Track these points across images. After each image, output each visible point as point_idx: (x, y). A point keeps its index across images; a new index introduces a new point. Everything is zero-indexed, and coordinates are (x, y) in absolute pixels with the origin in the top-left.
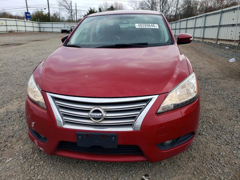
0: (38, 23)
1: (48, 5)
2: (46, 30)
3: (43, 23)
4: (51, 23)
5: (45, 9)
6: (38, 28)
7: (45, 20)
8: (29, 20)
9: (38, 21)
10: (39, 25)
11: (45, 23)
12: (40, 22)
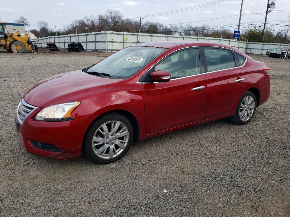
0: (246, 43)
1: (265, 22)
2: (253, 52)
3: (252, 43)
4: (263, 43)
5: (259, 26)
6: (245, 49)
7: (255, 40)
8: (236, 39)
9: (246, 41)
10: (247, 46)
11: (255, 43)
12: (248, 42)
